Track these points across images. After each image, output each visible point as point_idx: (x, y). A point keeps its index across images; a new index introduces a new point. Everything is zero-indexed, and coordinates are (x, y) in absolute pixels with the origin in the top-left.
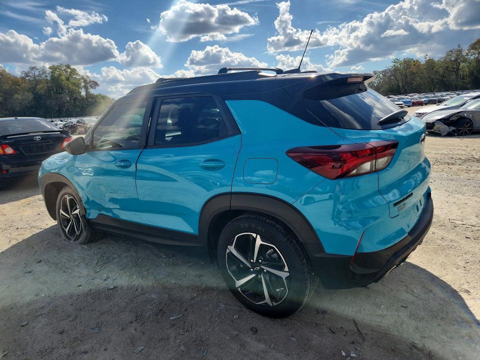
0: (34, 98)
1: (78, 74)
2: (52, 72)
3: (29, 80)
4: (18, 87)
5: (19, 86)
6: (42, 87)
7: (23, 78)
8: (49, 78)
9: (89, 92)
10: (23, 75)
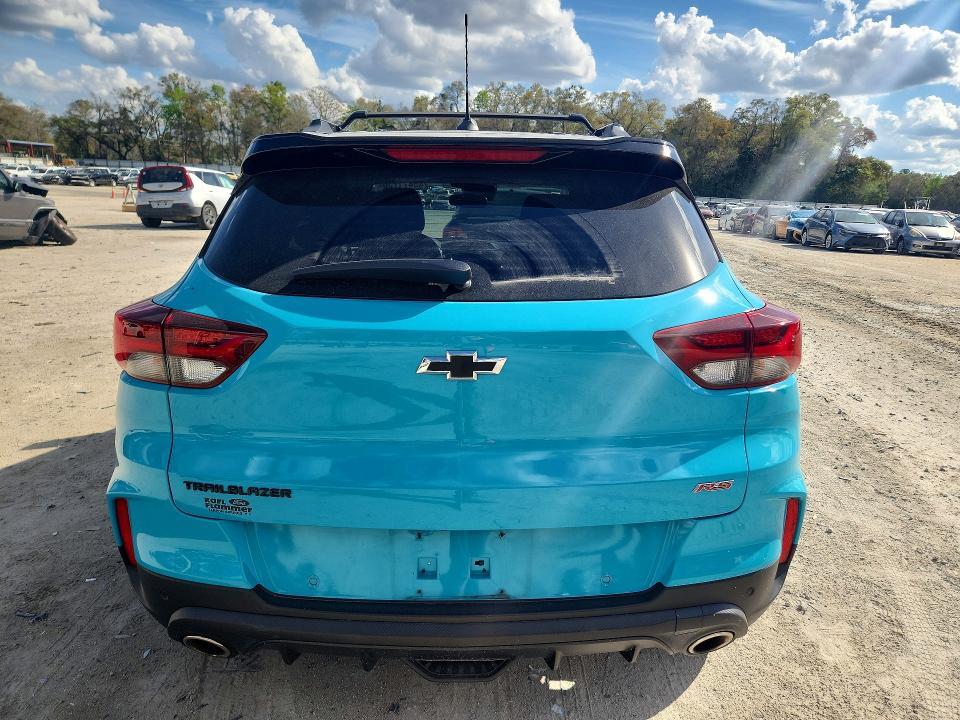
0: (740, 160)
1: (840, 113)
2: (788, 111)
3: (743, 125)
4: (719, 138)
5: (722, 135)
6: (762, 139)
7: (734, 121)
8: (779, 121)
9: (849, 151)
10: (736, 116)
